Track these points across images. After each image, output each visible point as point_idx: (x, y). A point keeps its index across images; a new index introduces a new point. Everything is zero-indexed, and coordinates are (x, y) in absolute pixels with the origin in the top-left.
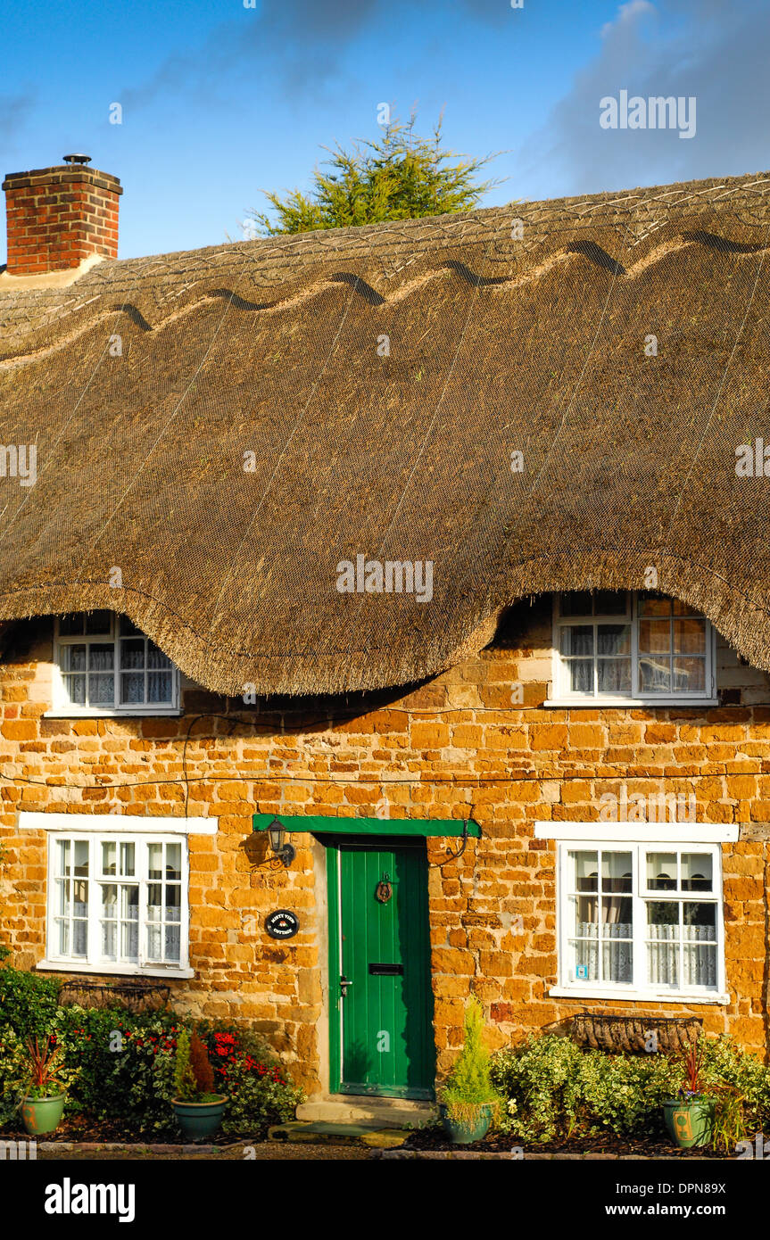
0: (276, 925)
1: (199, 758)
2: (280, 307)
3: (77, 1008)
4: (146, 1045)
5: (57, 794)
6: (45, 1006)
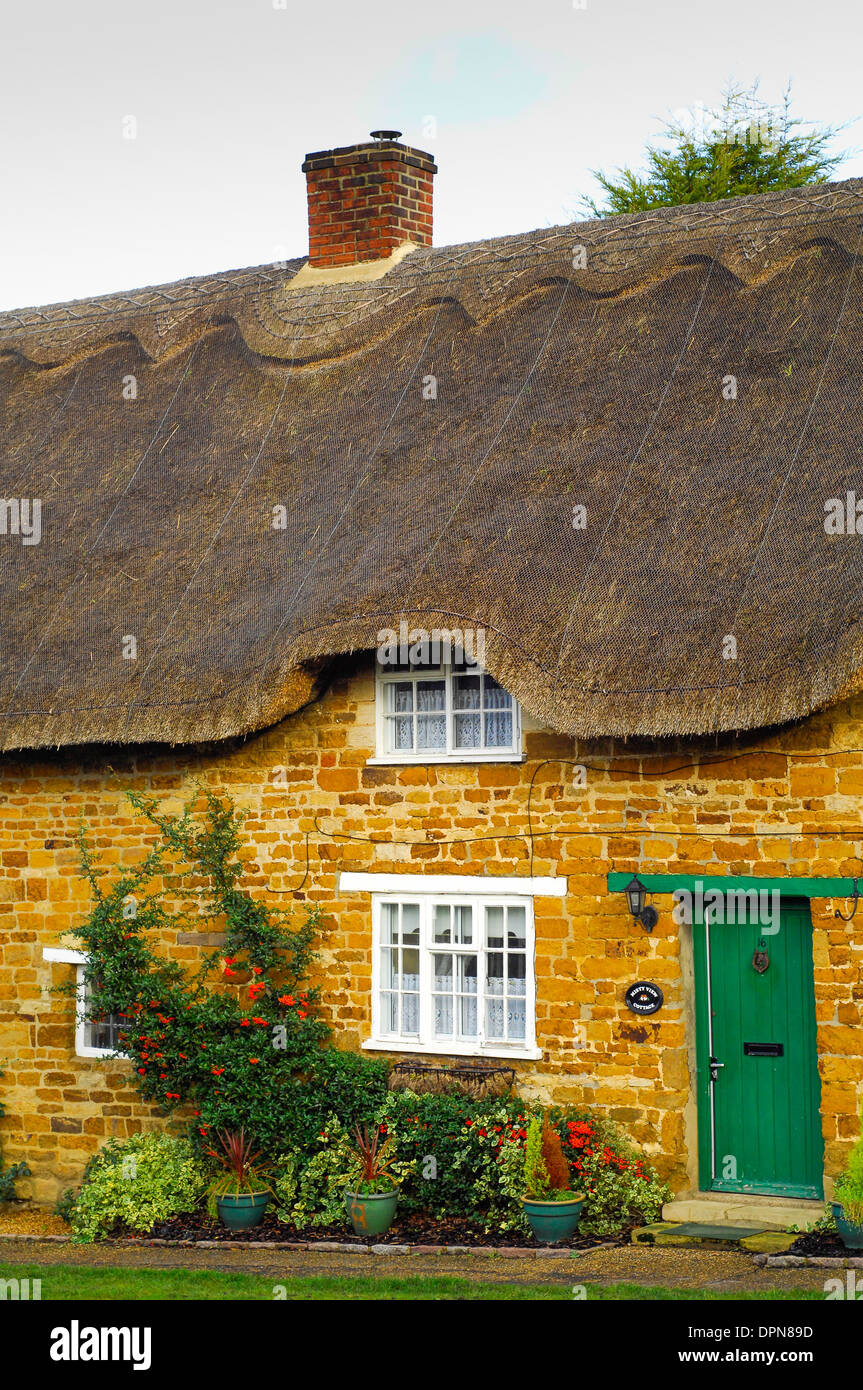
0: (636, 999)
1: (545, 809)
2: (624, 296)
3: (409, 1094)
4: (489, 1135)
5: (383, 852)
6: (373, 1091)
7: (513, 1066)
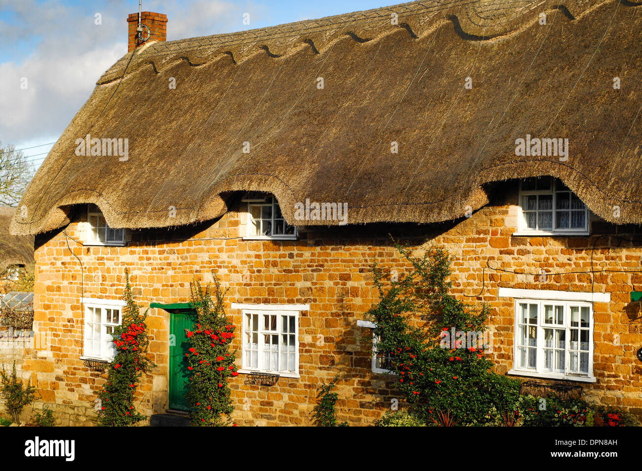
1: (600, 259)
3: (530, 396)
4: (569, 418)
5: (520, 278)
6: (513, 394)
7: (582, 385)
